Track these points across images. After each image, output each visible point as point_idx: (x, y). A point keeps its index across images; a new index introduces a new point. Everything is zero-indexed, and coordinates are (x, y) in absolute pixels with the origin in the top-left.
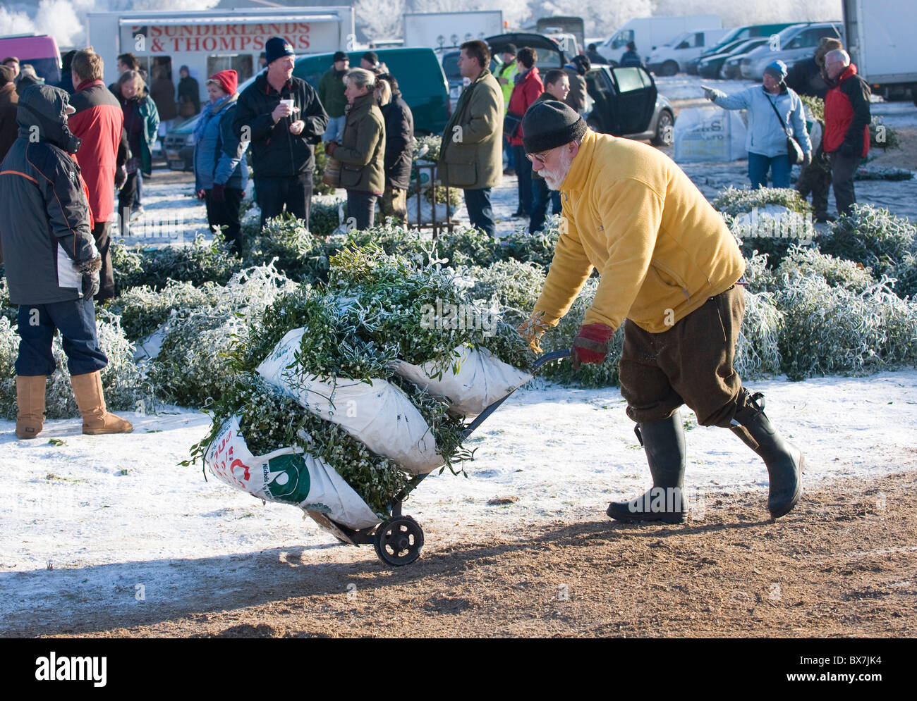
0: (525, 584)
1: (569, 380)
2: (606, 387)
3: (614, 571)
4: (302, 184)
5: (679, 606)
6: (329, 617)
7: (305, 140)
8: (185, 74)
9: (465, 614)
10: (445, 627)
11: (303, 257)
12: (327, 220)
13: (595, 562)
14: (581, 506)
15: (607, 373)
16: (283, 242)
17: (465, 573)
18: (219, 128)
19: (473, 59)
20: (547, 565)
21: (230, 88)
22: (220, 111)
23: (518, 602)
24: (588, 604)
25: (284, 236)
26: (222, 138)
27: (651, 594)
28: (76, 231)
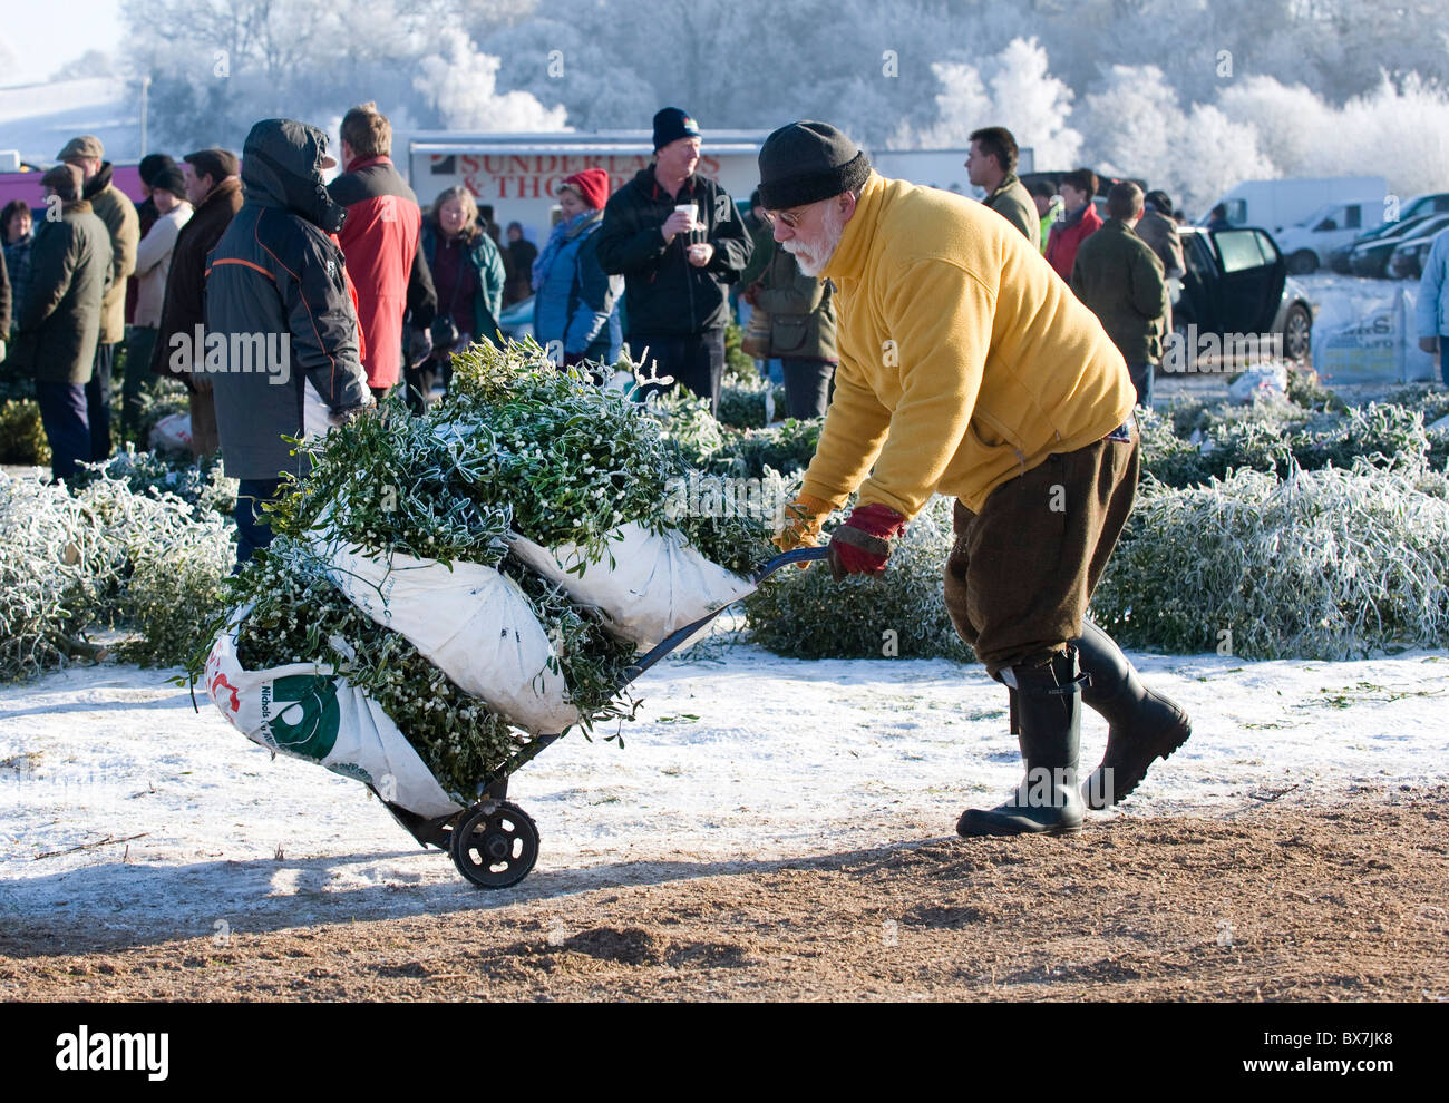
0: (1074, 888)
1: (1143, 642)
2: (1204, 652)
3: (1222, 875)
4: (706, 349)
5: (1330, 923)
6: (743, 929)
7: (713, 277)
8: (516, 236)
9: (971, 929)
10: (939, 945)
11: (707, 460)
12: (746, 414)
13: (1189, 862)
14: (1165, 798)
15: (1206, 629)
16: (675, 436)
17: (972, 875)
18: (575, 261)
19: (989, 158)
20: (1109, 864)
21: (596, 199)
22: (579, 235)
23: (1060, 913)
24: (1178, 916)
25: (676, 426)
26: (580, 278)
27: (1283, 906)
28: (336, 358)
